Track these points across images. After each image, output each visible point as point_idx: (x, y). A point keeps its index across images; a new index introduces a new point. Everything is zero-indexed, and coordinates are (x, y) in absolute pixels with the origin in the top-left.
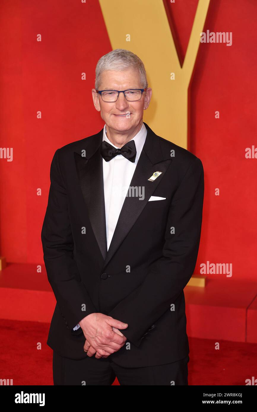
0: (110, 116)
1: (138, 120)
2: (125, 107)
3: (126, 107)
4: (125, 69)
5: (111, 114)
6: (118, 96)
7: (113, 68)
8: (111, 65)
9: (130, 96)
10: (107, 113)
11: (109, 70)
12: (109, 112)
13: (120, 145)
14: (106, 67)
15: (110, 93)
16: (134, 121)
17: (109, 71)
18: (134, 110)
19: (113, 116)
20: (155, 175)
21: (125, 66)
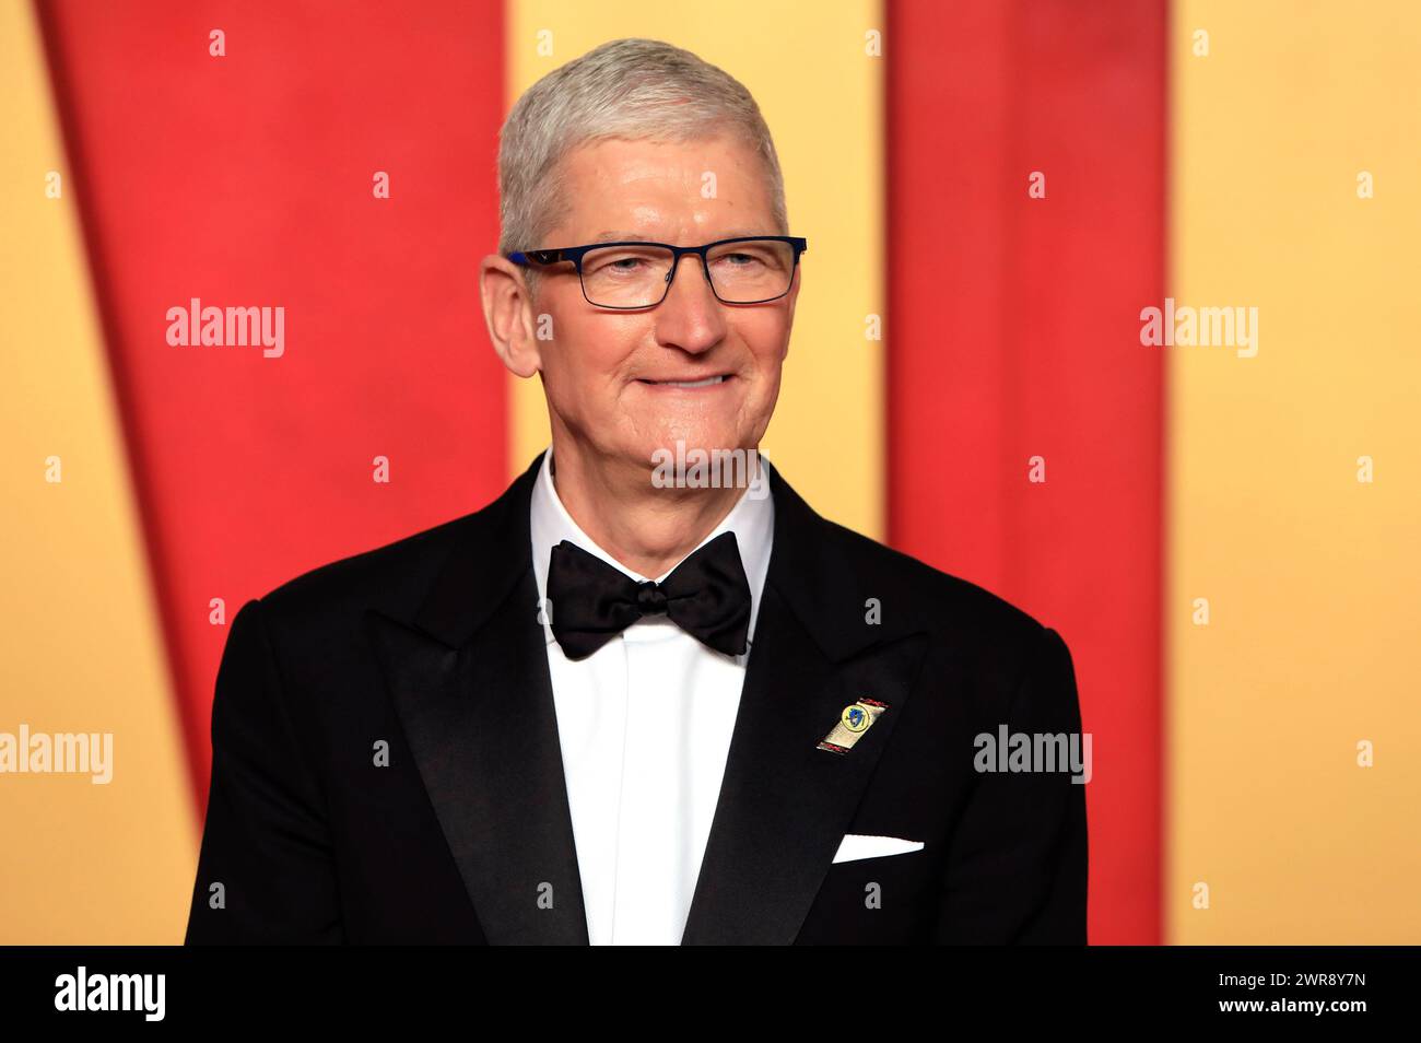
2: (715, 334)
3: (718, 330)
5: (626, 382)
6: (671, 277)
10: (607, 371)
11: (615, 137)
12: (615, 367)
13: (653, 562)
14: (595, 122)
15: (625, 263)
16: (748, 416)
17: (616, 143)
18: (750, 354)
19: (635, 392)
20: (855, 720)
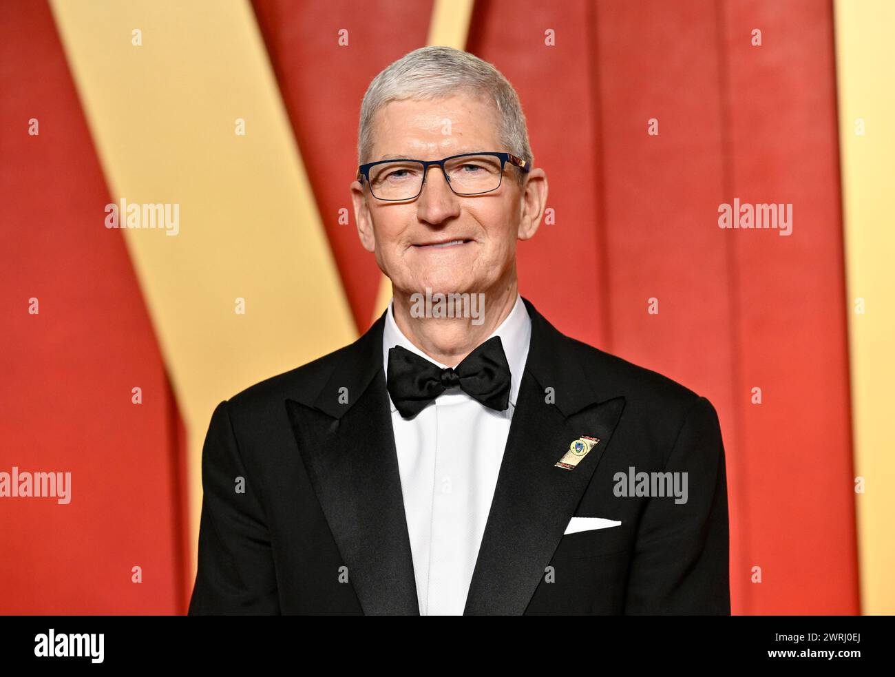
0: (403, 255)
1: (494, 264)
2: (446, 212)
3: (449, 211)
4: (444, 94)
5: (407, 247)
6: (424, 180)
7: (405, 91)
8: (399, 84)
9: (465, 181)
10: (393, 241)
12: (398, 237)
18: (481, 227)
19: (412, 253)
20: (578, 450)
21: (445, 82)
